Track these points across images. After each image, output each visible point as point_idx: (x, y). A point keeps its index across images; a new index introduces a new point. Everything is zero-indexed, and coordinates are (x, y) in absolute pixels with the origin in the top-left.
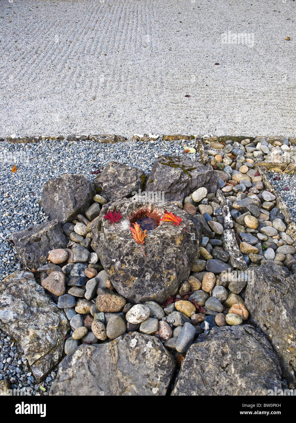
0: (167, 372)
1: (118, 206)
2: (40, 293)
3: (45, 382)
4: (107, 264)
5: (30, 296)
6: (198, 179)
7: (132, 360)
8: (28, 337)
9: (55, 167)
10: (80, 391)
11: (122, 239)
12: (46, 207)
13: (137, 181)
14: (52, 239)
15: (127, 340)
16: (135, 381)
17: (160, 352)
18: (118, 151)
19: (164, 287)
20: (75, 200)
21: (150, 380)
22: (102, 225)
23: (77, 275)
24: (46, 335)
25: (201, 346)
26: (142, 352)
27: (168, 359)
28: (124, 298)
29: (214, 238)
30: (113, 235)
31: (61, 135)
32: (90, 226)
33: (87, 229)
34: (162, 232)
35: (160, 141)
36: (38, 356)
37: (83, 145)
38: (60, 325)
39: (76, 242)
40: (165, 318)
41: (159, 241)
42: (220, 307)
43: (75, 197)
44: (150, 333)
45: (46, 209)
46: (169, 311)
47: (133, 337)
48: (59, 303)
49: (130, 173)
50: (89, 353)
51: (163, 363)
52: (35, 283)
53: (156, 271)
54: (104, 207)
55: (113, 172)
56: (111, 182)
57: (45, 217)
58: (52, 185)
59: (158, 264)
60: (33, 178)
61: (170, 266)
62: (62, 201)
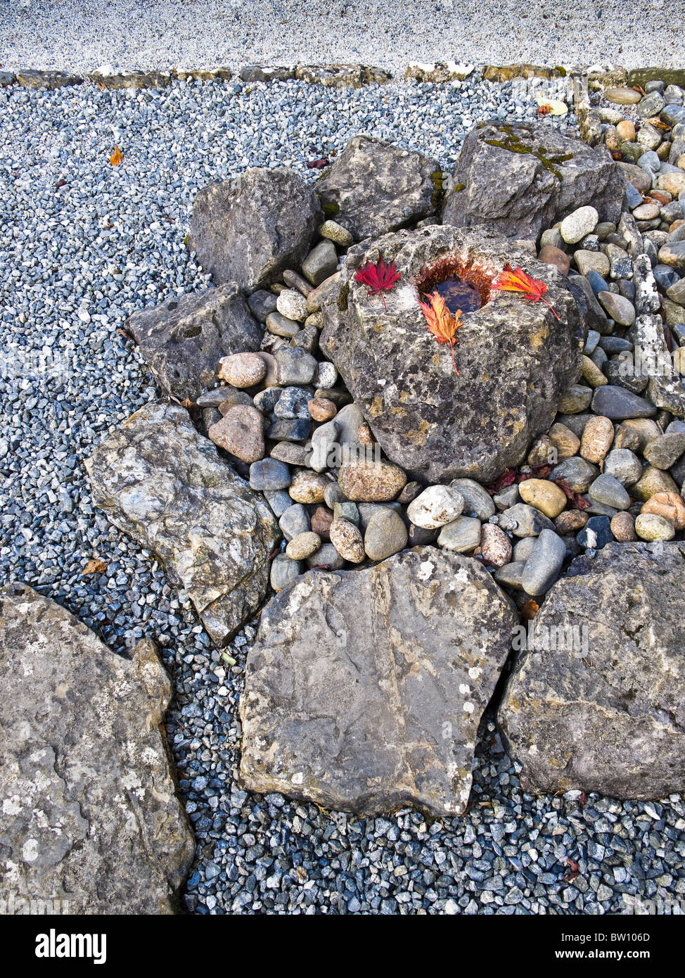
0: (502, 635)
1: (387, 251)
2: (208, 456)
3: (233, 647)
4: (364, 390)
5: (185, 462)
6: (576, 184)
7: (423, 608)
8: (189, 553)
9: (216, 150)
10: (311, 667)
11: (402, 331)
12: (204, 251)
13: (425, 186)
14: (228, 329)
15: (410, 565)
16: (430, 651)
17: (486, 592)
18: (371, 108)
19: (496, 447)
20: (278, 234)
21: (463, 651)
22: (349, 298)
23: (291, 414)
24: (228, 549)
25: (581, 583)
26: (446, 590)
27: (505, 609)
28: (403, 469)
29: (610, 335)
30: (380, 323)
31: (226, 65)
32: (315, 299)
33: (308, 304)
34: (498, 318)
35: (477, 82)
36: (214, 594)
37: (282, 93)
38: (259, 528)
39: (282, 337)
40: (496, 518)
41: (490, 340)
42: (624, 498)
43: (276, 228)
44: (463, 550)
45: (204, 256)
46: (505, 503)
47: (425, 558)
48: (251, 479)
49: (405, 165)
50: (327, 589)
51: (492, 616)
52: (193, 432)
53: (480, 409)
54: (353, 251)
55: (363, 162)
56: (360, 189)
57: (201, 277)
58: (217, 196)
59: (485, 393)
60: (163, 179)
61: (513, 399)
62: (244, 236)
